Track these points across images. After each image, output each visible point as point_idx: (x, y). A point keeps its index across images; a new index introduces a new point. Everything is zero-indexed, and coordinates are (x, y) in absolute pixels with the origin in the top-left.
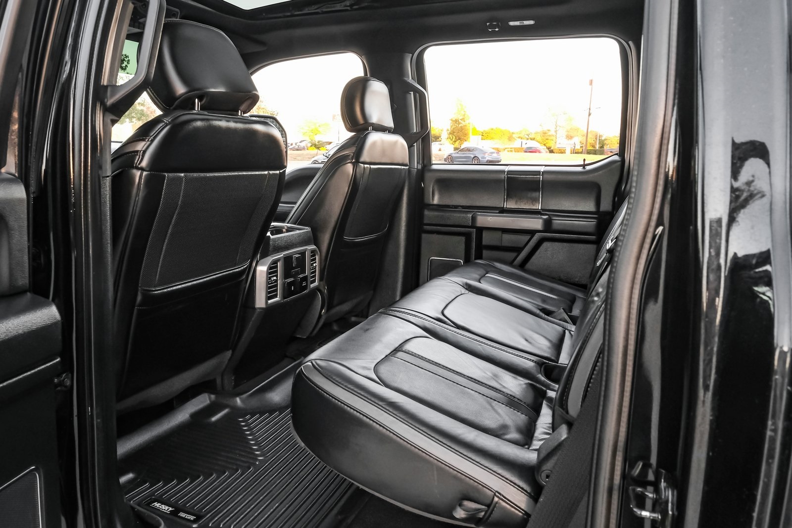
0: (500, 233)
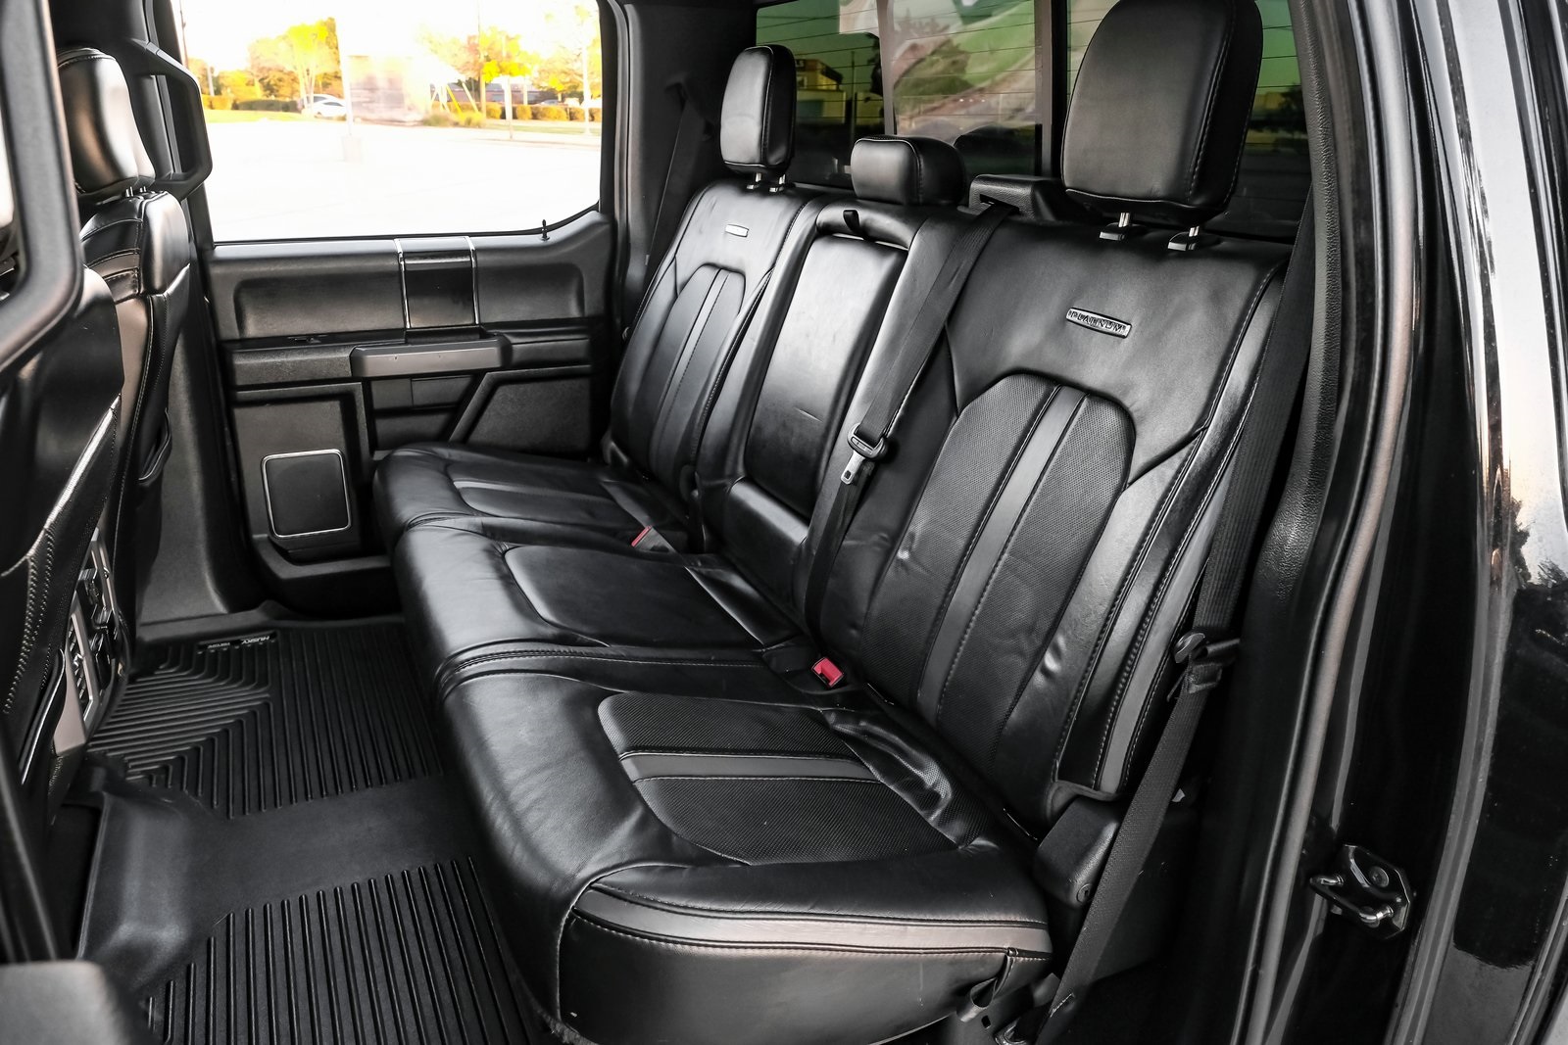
0: (408, 381)
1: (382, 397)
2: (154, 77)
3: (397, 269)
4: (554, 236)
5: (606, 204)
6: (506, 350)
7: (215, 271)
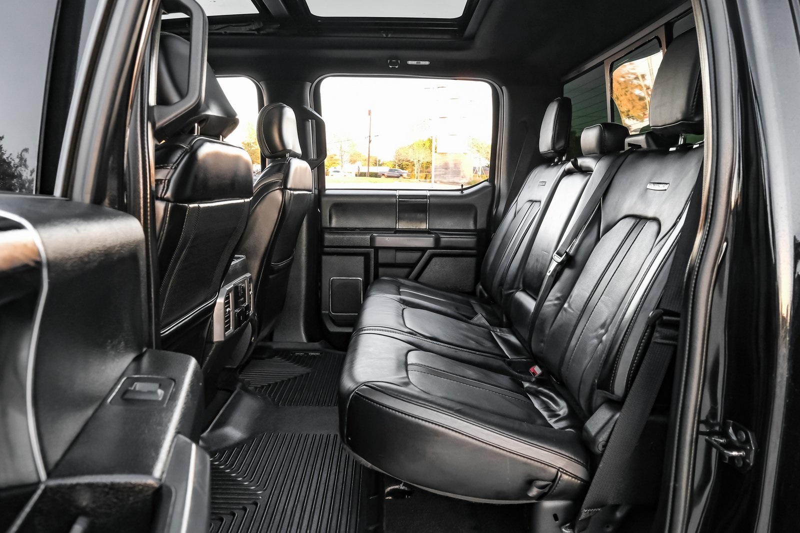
0: (393, 252)
1: (383, 257)
2: (310, 120)
3: (395, 202)
4: (465, 192)
5: (492, 179)
6: (437, 241)
7: (324, 200)
